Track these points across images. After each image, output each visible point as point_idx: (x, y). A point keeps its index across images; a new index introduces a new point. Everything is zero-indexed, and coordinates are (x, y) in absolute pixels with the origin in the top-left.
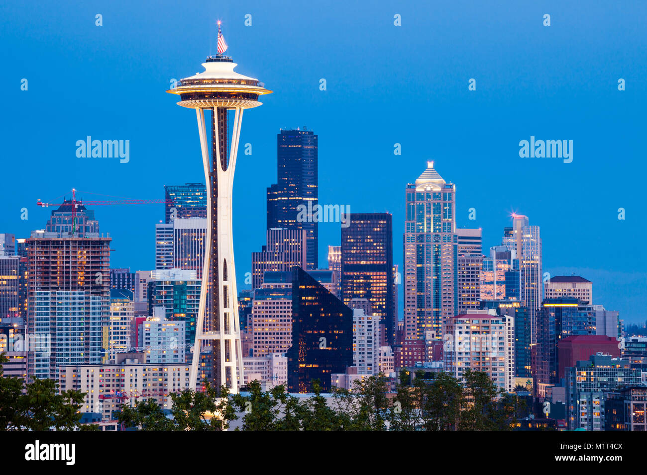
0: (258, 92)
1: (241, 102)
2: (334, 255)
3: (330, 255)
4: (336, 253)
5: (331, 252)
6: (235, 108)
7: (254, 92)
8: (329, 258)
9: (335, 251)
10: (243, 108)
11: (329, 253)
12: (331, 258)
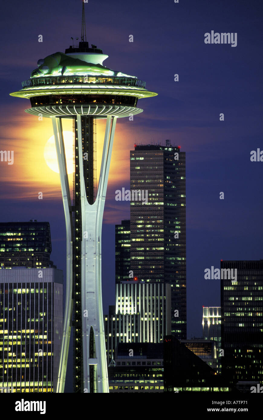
0: (137, 94)
1: (114, 108)
2: (211, 319)
3: (205, 319)
4: (213, 316)
5: (205, 315)
6: (106, 117)
7: (133, 94)
8: (203, 323)
9: (211, 314)
10: (116, 117)
11: (204, 316)
12: (206, 322)
